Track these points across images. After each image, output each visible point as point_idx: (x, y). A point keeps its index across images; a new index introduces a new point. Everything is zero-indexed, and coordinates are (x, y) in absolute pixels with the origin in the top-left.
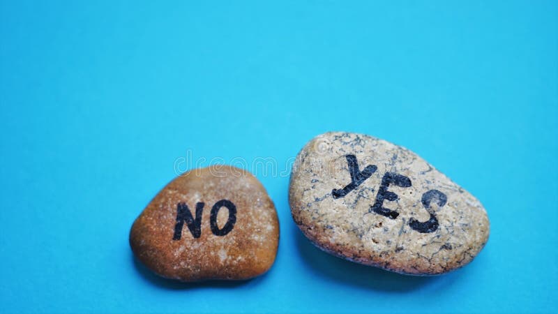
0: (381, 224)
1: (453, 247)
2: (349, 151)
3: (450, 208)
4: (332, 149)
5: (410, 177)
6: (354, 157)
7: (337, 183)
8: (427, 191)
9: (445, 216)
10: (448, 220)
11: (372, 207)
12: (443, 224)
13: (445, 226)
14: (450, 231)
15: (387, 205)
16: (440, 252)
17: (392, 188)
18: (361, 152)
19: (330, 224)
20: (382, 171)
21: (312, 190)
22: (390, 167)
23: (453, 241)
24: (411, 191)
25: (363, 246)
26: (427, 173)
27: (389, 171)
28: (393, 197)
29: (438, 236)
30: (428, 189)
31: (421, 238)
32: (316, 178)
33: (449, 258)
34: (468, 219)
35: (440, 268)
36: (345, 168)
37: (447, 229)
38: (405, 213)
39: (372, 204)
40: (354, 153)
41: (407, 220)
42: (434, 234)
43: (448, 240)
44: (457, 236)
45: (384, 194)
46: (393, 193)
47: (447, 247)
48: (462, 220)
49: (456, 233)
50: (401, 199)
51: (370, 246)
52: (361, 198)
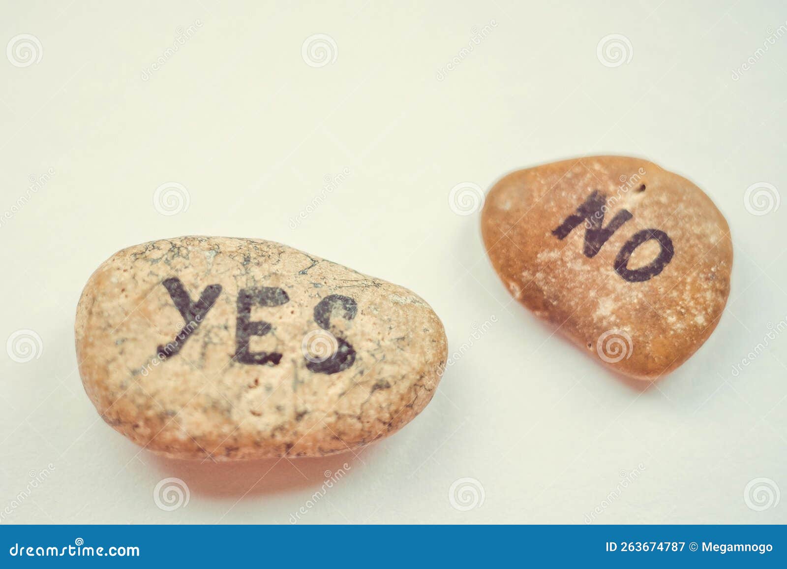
0: (256, 381)
1: (392, 384)
2: (164, 272)
3: (366, 318)
4: (134, 278)
5: (282, 286)
6: (175, 280)
7: (160, 332)
8: (319, 300)
9: (363, 334)
10: (371, 340)
11: (232, 357)
12: (363, 350)
13: (368, 351)
14: (379, 356)
15: (258, 345)
16: (373, 399)
17: (257, 314)
18: (186, 267)
19: (170, 407)
20: (231, 290)
21: (121, 359)
22: (244, 279)
23: (388, 372)
24: (291, 309)
25: (237, 429)
26: (310, 271)
27: (245, 286)
28: (265, 328)
29: (362, 373)
30: (320, 297)
31: (333, 384)
32: (122, 335)
33: (390, 404)
34: (403, 327)
35: (381, 426)
36: (166, 304)
37: (373, 355)
38: (293, 350)
39: (232, 350)
40: (173, 274)
41: (300, 361)
42: (352, 371)
43: (379, 373)
44: (393, 363)
45: (246, 328)
47: (380, 386)
48: (393, 332)
49: (389, 357)
50: (279, 329)
51: (249, 424)
52: (210, 346)
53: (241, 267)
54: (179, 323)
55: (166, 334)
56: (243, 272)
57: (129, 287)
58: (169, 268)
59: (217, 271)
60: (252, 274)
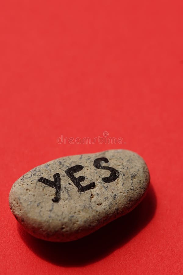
0: (92, 195)
1: (136, 174)
2: (37, 178)
3: (112, 160)
4: (28, 185)
5: (78, 164)
7: (49, 196)
8: (93, 163)
9: (115, 164)
10: (119, 165)
11: (78, 191)
12: (119, 168)
13: (121, 168)
14: (126, 168)
15: (84, 184)
16: (134, 181)
17: (77, 175)
18: (42, 174)
19: (70, 215)
20: (62, 172)
21: (43, 209)
22: (64, 168)
23: (133, 171)
24: (86, 169)
25: (97, 211)
26: (82, 157)
27: (66, 170)
29: (124, 175)
30: (92, 161)
31: (117, 183)
32: (37, 203)
33: (140, 181)
34: (126, 157)
35: (142, 190)
36: (45, 187)
37: (123, 169)
38: (97, 180)
39: (77, 189)
42: (121, 176)
43: (130, 173)
44: (132, 168)
46: (80, 177)
47: (133, 177)
48: (124, 160)
49: (129, 167)
50: (87, 176)
51: (100, 209)
52: (69, 191)
53: (60, 165)
54: (53, 190)
55: (52, 195)
56: (62, 166)
57: (29, 188)
58: (37, 176)
59: (53, 170)
60: (65, 165)
